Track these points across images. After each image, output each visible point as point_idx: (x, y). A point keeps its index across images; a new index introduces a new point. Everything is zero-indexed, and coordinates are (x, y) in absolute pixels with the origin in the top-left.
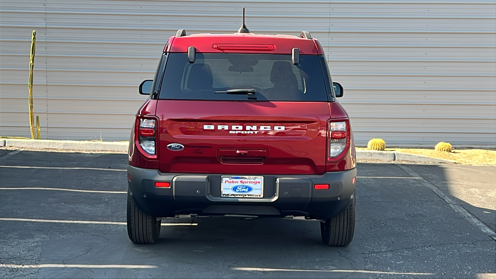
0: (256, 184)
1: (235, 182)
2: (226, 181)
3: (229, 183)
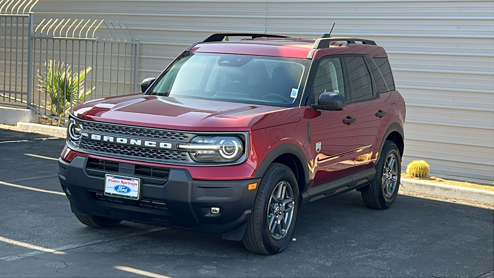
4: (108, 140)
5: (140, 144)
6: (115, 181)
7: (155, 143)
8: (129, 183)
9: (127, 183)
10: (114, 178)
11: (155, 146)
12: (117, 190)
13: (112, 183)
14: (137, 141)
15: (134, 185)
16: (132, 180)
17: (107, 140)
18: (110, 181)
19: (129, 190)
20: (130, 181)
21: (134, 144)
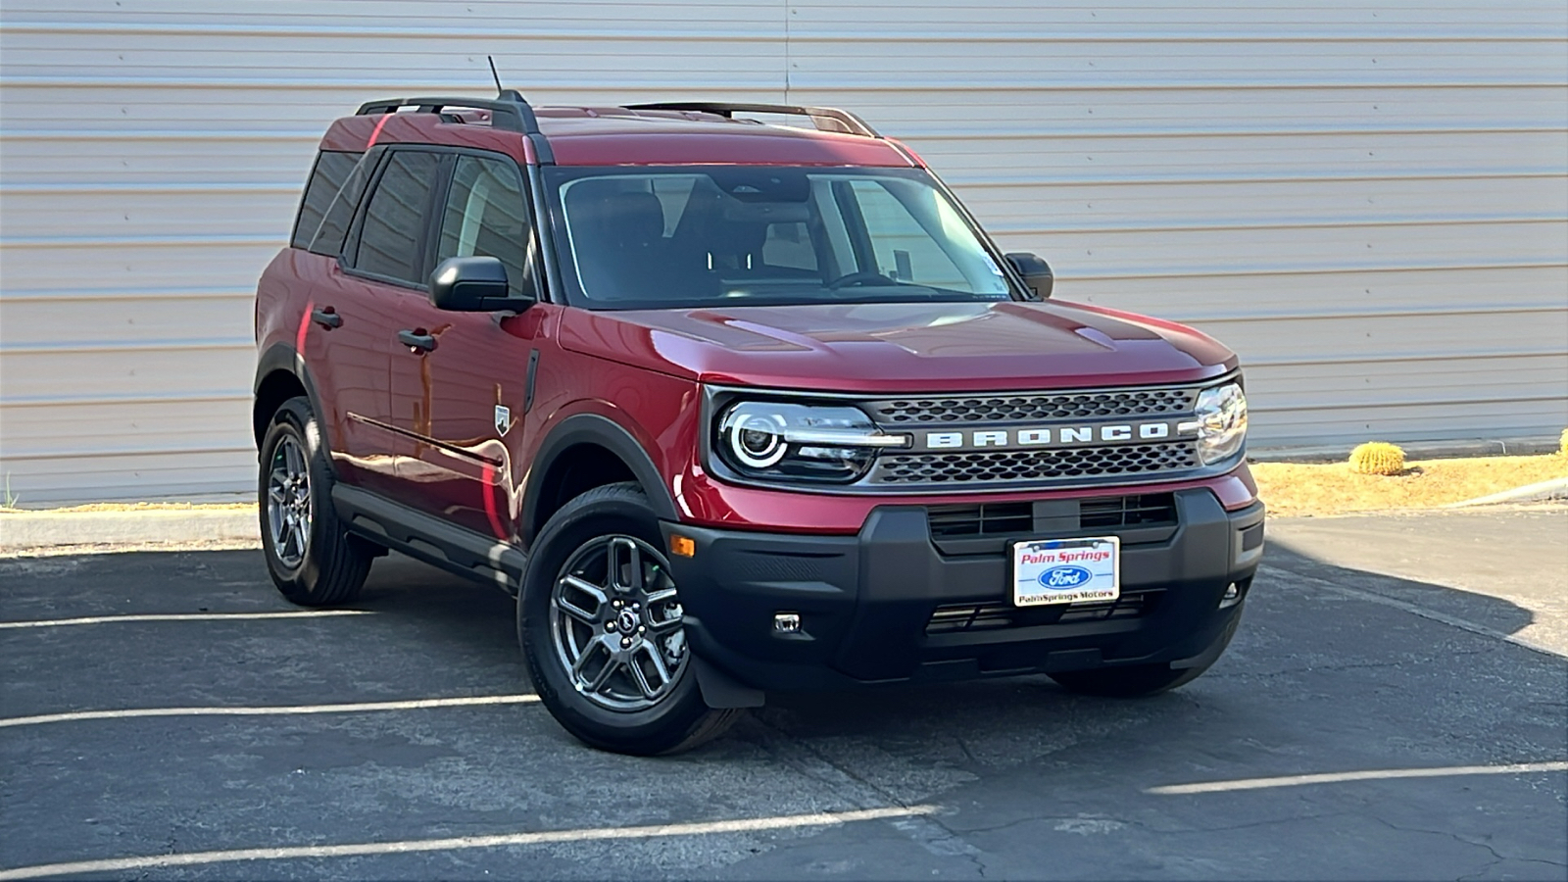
4: (988, 442)
5: (1090, 439)
6: (1042, 559)
7: (1128, 428)
8: (1083, 555)
9: (1077, 555)
10: (1040, 549)
11: (1128, 436)
12: (1048, 583)
13: (1034, 564)
14: (1079, 432)
15: (1098, 557)
16: (1095, 544)
17: (985, 444)
18: (1027, 562)
19: (1084, 576)
20: (1088, 550)
21: (1071, 440)
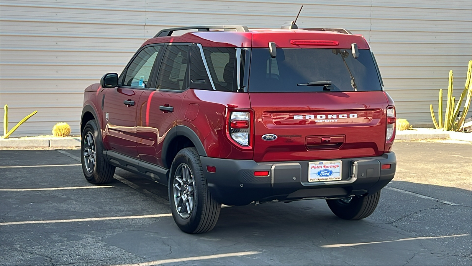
0: (336, 168)
1: (319, 167)
2: (312, 166)
3: (314, 168)
